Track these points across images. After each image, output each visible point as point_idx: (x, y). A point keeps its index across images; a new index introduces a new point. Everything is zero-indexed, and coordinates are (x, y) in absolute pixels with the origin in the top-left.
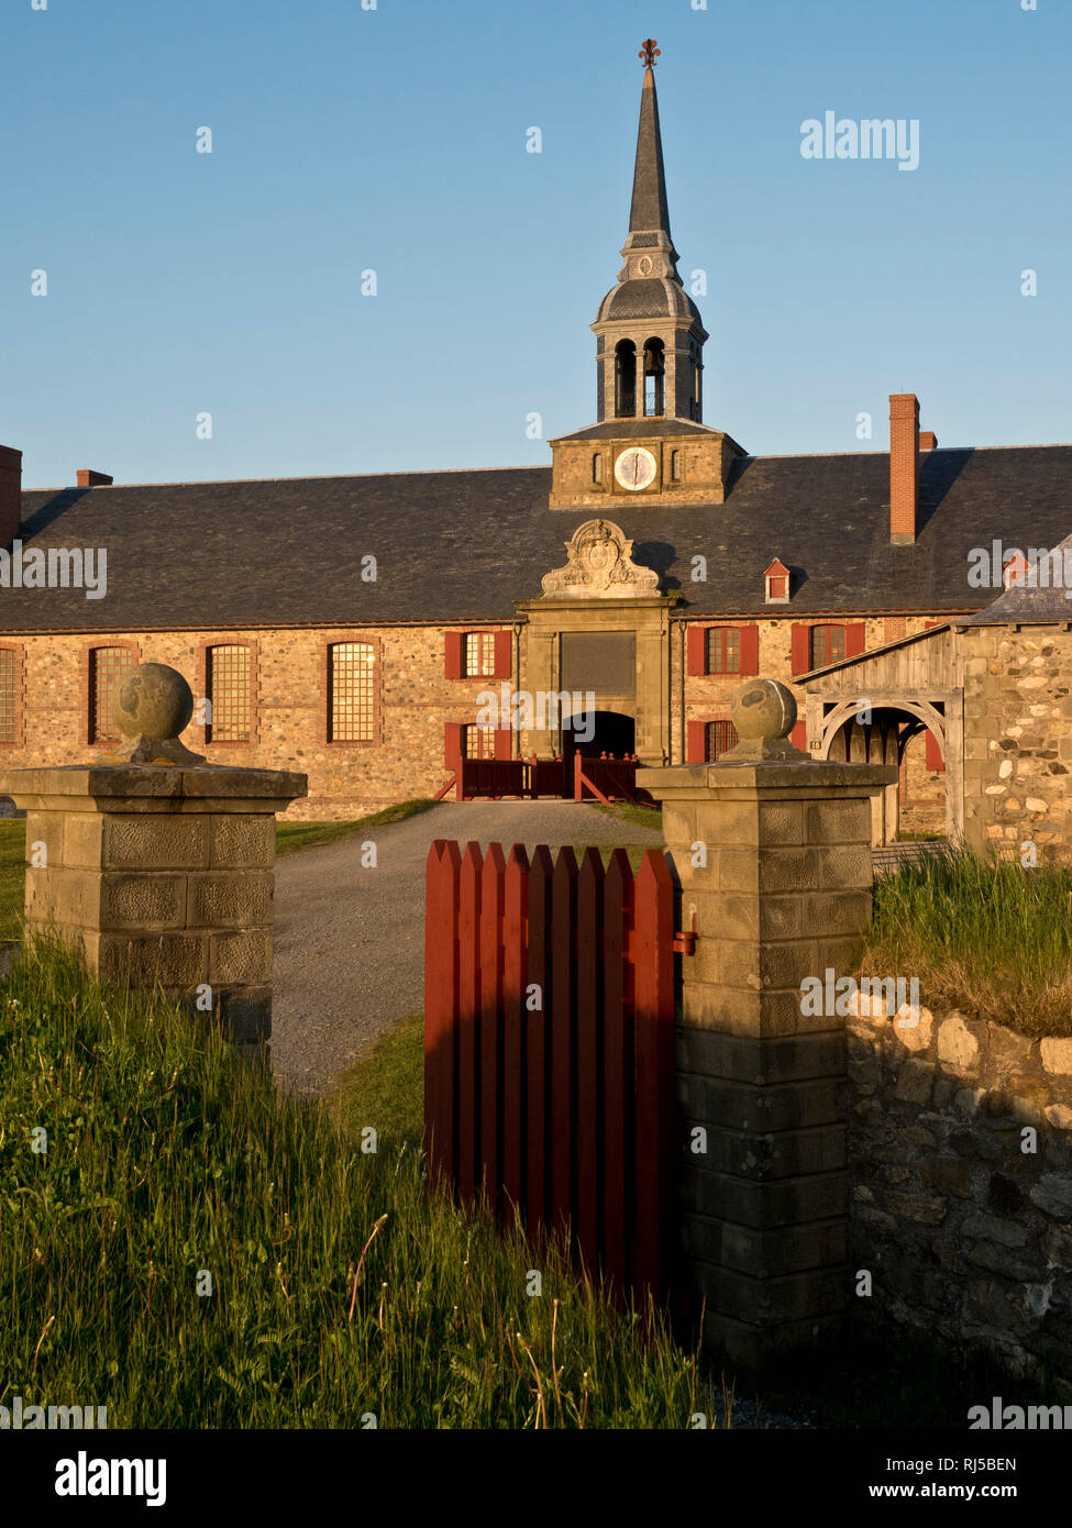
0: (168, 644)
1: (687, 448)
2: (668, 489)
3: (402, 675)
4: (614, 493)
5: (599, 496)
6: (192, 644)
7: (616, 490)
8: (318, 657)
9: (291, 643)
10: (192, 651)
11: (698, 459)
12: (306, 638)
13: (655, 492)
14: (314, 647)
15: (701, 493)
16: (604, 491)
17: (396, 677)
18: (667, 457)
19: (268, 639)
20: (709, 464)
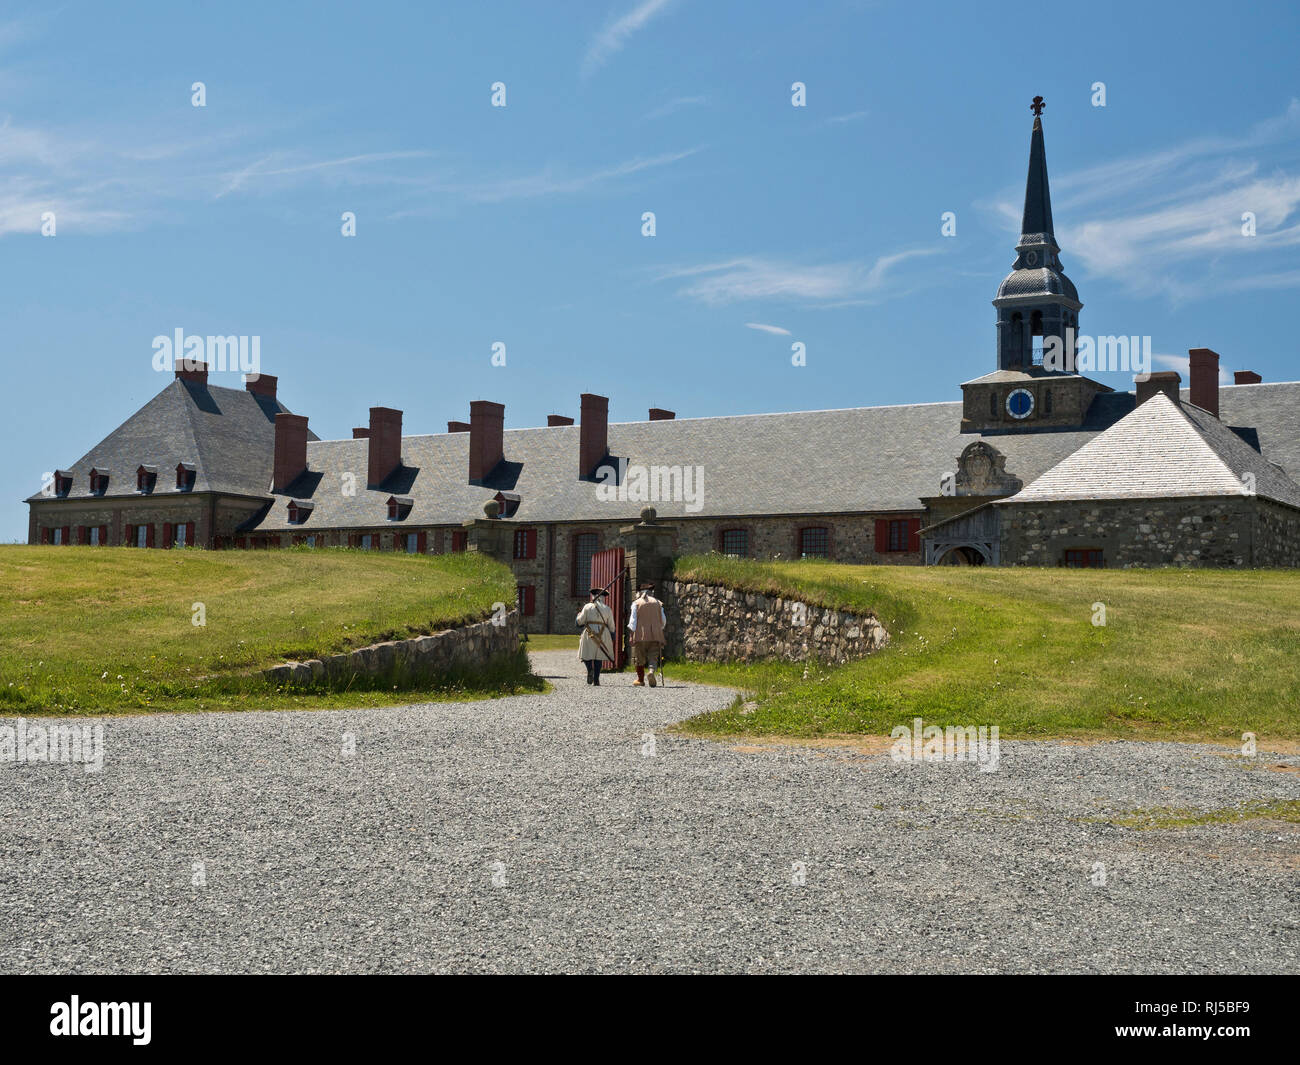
0: (696, 529)
1: (1056, 388)
2: (1043, 418)
3: (848, 549)
4: (1005, 421)
5: (995, 423)
6: (710, 528)
7: (1007, 418)
8: (792, 537)
9: (775, 528)
10: (710, 534)
11: (1064, 397)
12: (784, 525)
13: (1033, 420)
14: (789, 530)
15: (1065, 420)
16: (998, 420)
17: (843, 551)
18: (1043, 395)
19: (760, 525)
20: (1072, 399)
